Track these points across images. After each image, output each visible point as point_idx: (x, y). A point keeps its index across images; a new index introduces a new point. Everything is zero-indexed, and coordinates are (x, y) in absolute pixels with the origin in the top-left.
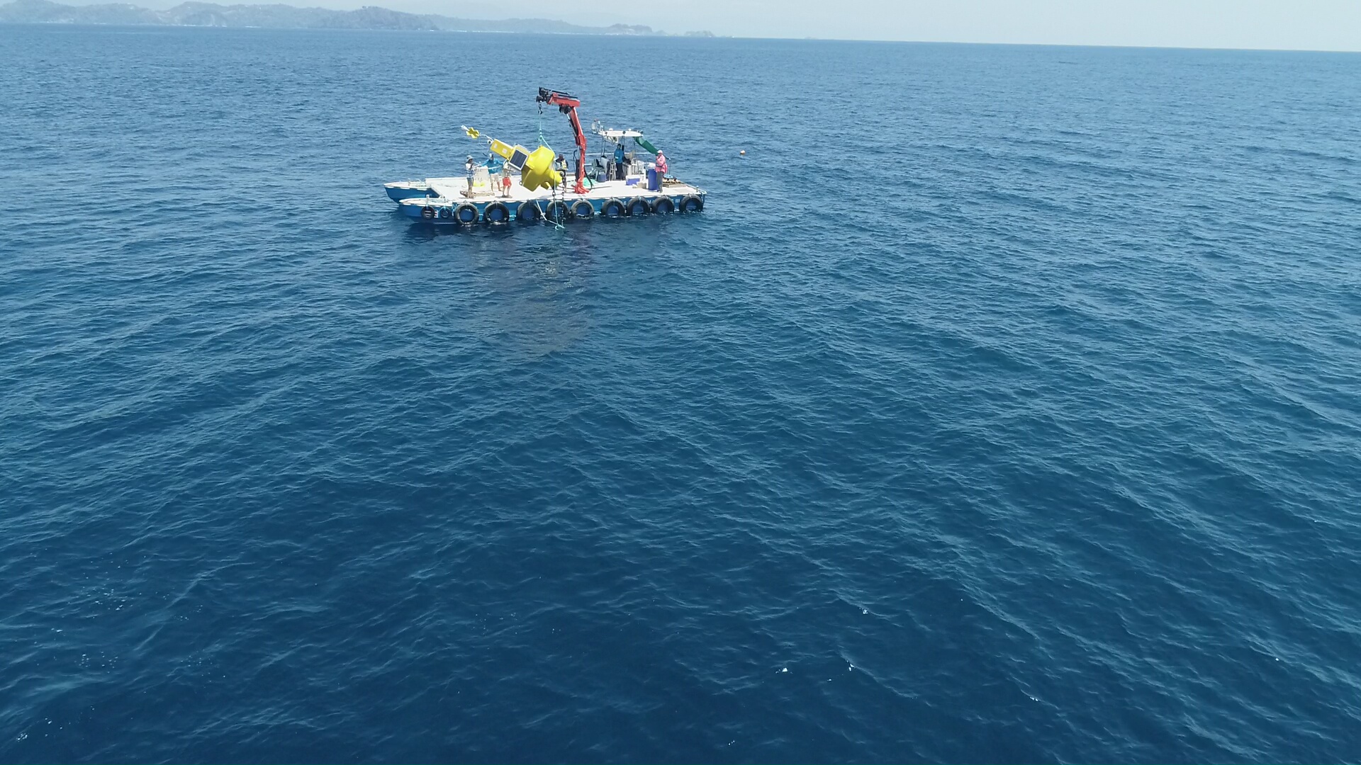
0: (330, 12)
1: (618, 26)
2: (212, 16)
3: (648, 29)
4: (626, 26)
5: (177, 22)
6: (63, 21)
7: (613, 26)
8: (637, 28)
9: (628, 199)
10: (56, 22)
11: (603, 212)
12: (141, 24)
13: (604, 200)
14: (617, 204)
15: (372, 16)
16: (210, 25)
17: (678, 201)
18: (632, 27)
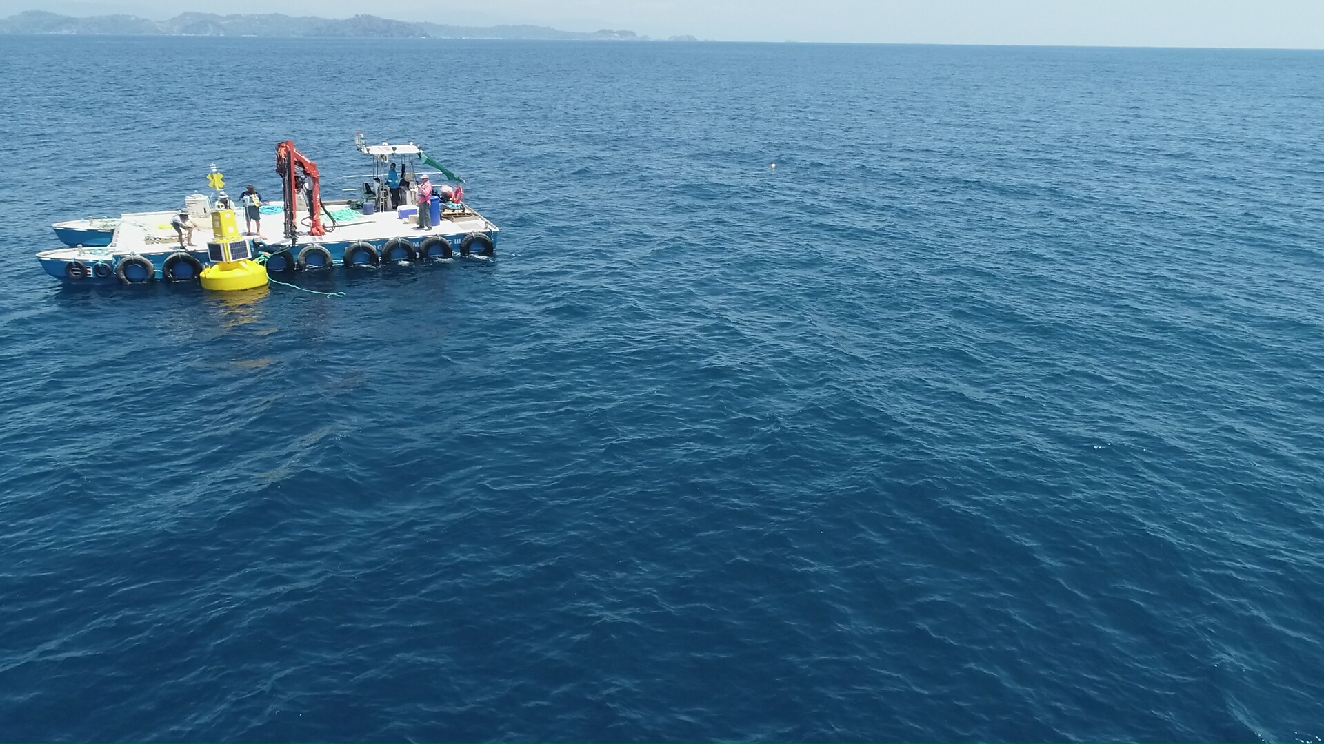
0: (325, 21)
1: (603, 31)
2: (210, 25)
3: (633, 34)
4: (611, 32)
5: (176, 32)
6: (65, 32)
7: (599, 32)
8: (622, 33)
9: (383, 241)
10: (58, 33)
11: (348, 262)
12: (142, 34)
13: (347, 244)
14: (365, 249)
15: (365, 24)
16: (208, 35)
17: (457, 242)
18: (617, 32)
